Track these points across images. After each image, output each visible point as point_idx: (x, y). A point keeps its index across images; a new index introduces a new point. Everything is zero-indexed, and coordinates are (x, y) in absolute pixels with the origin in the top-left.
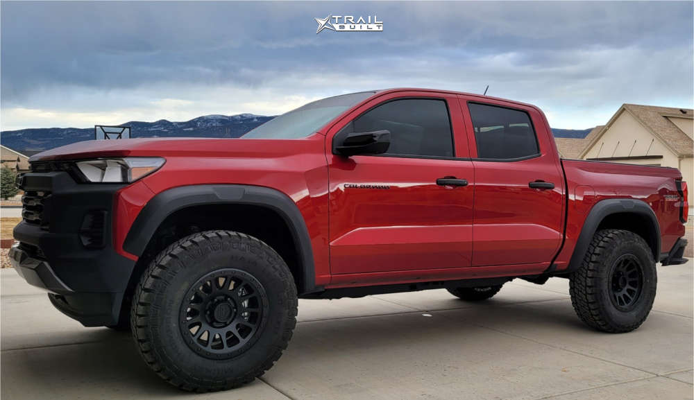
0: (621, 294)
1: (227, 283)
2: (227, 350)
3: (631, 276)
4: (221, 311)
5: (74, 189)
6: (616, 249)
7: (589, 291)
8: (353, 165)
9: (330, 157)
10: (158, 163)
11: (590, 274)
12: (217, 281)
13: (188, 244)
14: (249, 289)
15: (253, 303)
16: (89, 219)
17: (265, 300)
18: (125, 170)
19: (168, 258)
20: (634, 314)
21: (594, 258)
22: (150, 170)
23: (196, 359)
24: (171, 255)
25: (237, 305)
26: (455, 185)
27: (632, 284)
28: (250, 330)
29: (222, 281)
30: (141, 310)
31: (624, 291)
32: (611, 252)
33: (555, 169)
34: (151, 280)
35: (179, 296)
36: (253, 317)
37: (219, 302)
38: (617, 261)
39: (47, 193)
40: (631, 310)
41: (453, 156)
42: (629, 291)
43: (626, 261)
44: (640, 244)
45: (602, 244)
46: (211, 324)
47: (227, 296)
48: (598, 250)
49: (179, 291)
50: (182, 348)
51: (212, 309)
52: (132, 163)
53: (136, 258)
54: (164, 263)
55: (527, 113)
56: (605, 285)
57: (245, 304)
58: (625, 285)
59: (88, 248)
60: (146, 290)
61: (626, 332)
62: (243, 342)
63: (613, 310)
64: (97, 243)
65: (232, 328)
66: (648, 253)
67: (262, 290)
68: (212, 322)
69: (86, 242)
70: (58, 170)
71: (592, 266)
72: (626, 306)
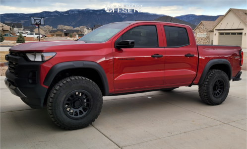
0: (216, 92)
1: (79, 94)
2: (79, 116)
3: (220, 86)
4: (77, 104)
5: (26, 63)
6: (215, 77)
7: (205, 91)
8: (122, 51)
9: (114, 49)
10: (54, 54)
11: (206, 86)
12: (75, 93)
13: (65, 82)
14: (86, 96)
15: (88, 100)
16: (31, 74)
17: (92, 100)
18: (42, 57)
19: (59, 87)
20: (220, 99)
21: (207, 80)
22: (51, 57)
23: (69, 120)
24: (60, 86)
25: (82, 101)
26: (158, 57)
27: (221, 88)
28: (87, 109)
29: (77, 93)
30: (50, 104)
31: (218, 91)
32: (213, 78)
33: (195, 49)
34: (53, 94)
35: (63, 99)
36: (88, 105)
37: (76, 100)
38: (216, 81)
39: (16, 64)
40: (219, 97)
41: (158, 46)
42: (219, 91)
43: (219, 81)
44: (224, 75)
45: (210, 75)
46: (74, 108)
47: (79, 98)
48: (209, 77)
49: (63, 98)
50: (64, 116)
51: (74, 103)
52: (45, 54)
53: (47, 87)
54: (57, 89)
55: (185, 28)
56: (211, 90)
57: (85, 101)
58: (218, 89)
59: (31, 84)
60: (52, 98)
61: (217, 105)
62: (85, 113)
63: (213, 98)
64: (34, 82)
65: (81, 109)
66: (227, 78)
67: (91, 97)
68: (74, 107)
69: (30, 81)
70: (20, 56)
71: (206, 83)
72: (218, 96)
